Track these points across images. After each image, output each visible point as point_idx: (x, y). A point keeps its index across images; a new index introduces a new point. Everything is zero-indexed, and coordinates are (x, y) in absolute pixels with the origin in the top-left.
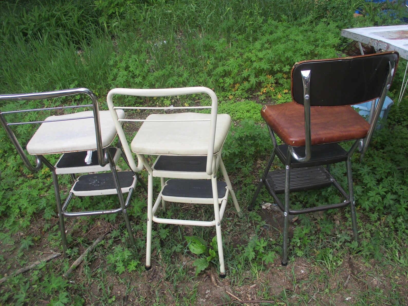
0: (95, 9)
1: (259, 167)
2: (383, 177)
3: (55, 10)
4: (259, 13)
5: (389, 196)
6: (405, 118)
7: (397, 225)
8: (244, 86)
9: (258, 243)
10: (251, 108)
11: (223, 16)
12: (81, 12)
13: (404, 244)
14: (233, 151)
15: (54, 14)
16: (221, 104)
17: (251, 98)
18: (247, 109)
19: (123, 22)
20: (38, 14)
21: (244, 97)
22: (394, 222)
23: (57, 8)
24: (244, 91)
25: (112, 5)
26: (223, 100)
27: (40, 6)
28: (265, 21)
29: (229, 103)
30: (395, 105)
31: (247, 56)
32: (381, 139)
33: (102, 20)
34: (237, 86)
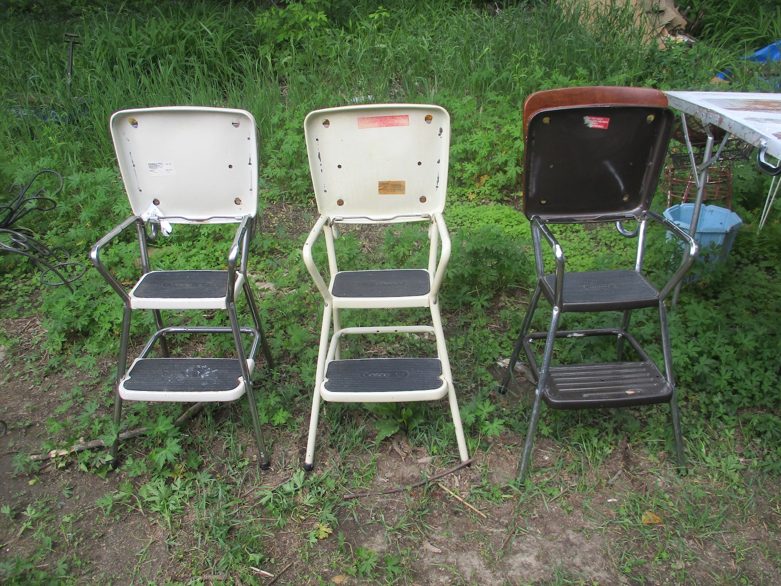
0: (255, 31)
1: (502, 307)
2: (699, 331)
3: (184, 26)
4: (539, 61)
5: (704, 360)
6: (766, 255)
7: (711, 408)
8: (496, 179)
9: (480, 406)
10: (503, 216)
11: (475, 61)
12: (229, 35)
13: (719, 436)
14: (461, 272)
15: (183, 33)
16: (453, 207)
17: (507, 201)
18: (496, 217)
19: (300, 57)
20: (156, 31)
21: (494, 198)
22: (707, 402)
23: (189, 25)
24: (495, 188)
25: (285, 27)
26: (458, 200)
27: (159, 18)
28: (547, 75)
29: (467, 206)
30: (752, 233)
31: (508, 131)
32: (713, 278)
33: (265, 51)
34: (484, 179)
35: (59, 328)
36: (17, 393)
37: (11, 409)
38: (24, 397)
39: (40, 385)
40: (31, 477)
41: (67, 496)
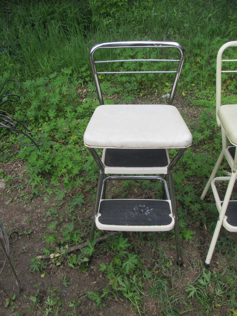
34: (228, 82)
35: (36, 171)
36: (18, 210)
37: (17, 221)
38: (22, 213)
39: (30, 205)
40: (41, 272)
41: (66, 286)
